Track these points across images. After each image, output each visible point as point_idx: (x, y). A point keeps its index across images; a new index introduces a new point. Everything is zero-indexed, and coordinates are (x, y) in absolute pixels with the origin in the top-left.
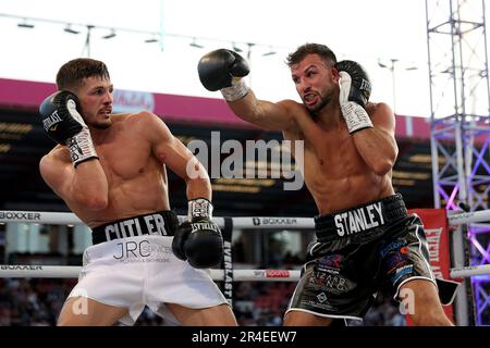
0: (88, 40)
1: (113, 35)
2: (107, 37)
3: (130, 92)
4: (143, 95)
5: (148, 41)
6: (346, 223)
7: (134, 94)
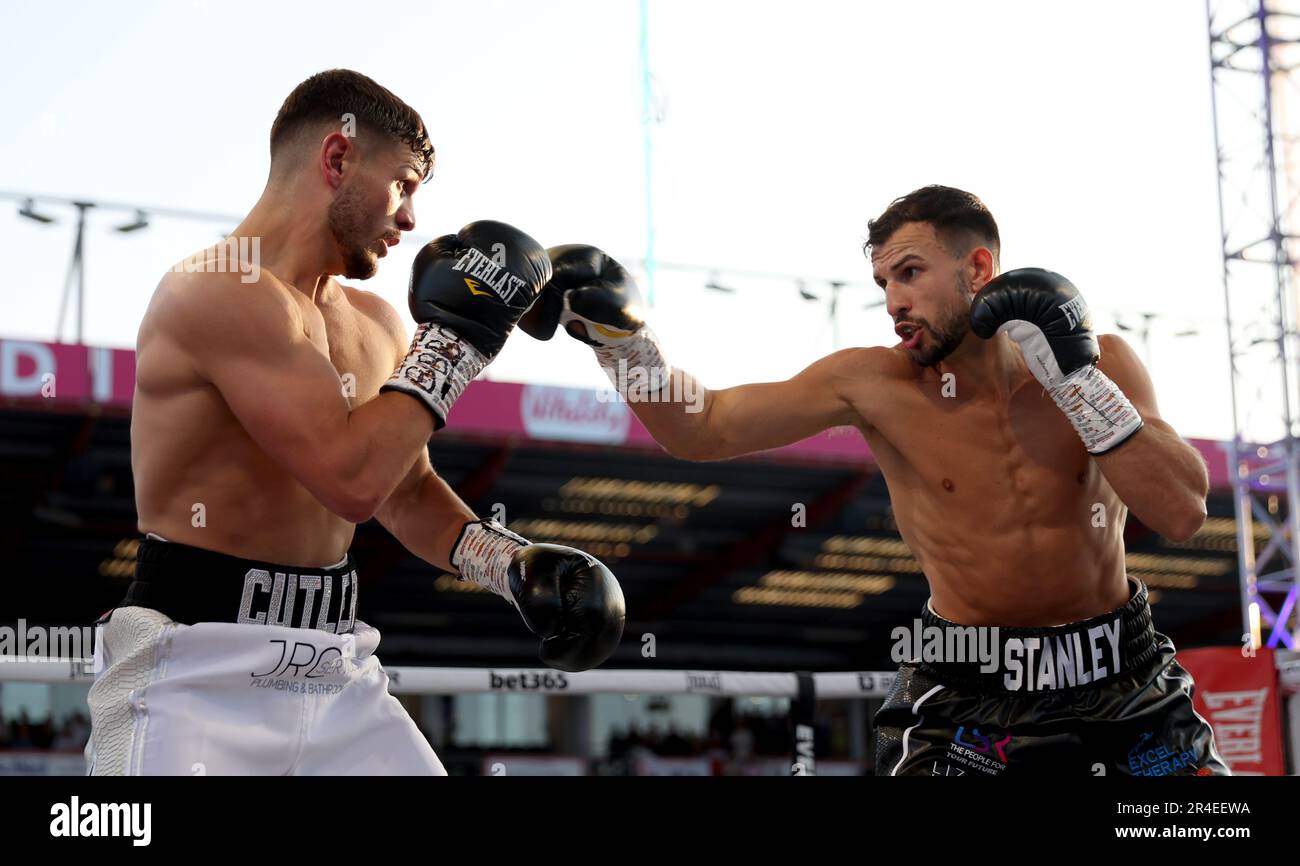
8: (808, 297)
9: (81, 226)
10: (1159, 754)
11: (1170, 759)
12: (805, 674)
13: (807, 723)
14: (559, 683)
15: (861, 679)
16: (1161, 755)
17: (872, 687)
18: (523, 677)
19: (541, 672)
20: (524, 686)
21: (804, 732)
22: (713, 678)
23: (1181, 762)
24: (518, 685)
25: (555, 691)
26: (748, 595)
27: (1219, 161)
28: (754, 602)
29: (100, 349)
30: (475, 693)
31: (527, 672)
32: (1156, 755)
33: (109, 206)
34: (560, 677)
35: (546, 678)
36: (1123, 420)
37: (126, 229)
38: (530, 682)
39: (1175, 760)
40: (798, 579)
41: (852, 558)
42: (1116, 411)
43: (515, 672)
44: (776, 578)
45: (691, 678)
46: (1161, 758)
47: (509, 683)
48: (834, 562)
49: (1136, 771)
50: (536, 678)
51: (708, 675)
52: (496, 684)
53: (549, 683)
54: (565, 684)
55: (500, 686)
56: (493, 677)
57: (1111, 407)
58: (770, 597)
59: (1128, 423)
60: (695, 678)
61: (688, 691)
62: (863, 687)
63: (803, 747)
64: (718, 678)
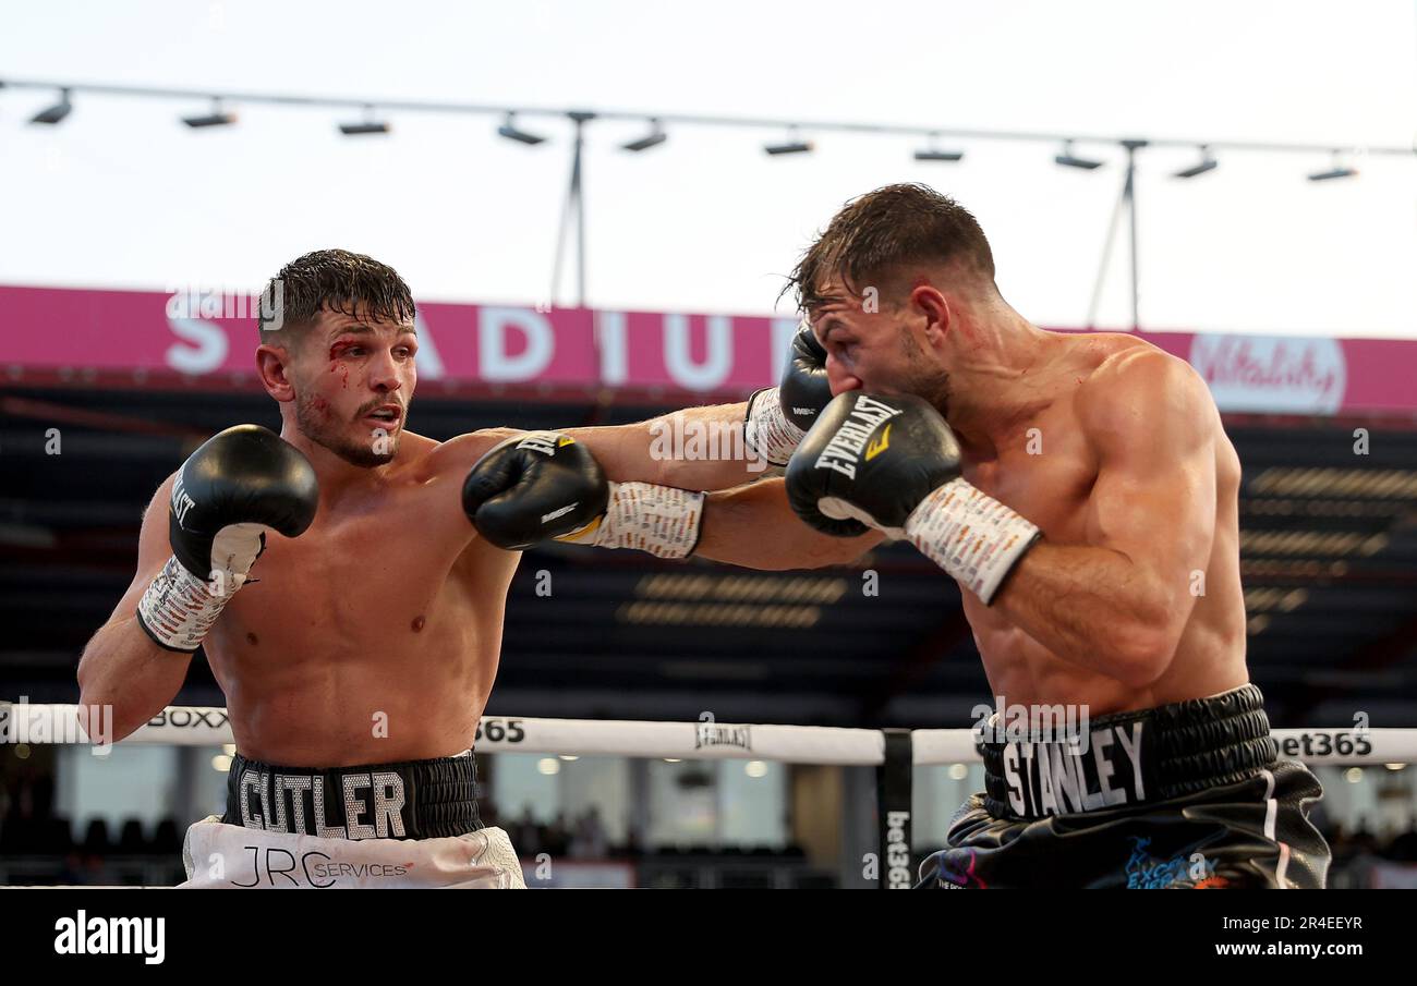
0: (1129, 188)
1: (1207, 167)
2: (1188, 174)
3: (1266, 338)
4: (1310, 348)
5: (1318, 178)
6: (1030, 774)
7: (1281, 348)
9: (579, 144)
29: (610, 312)
36: (989, 557)
37: (636, 147)
42: (974, 551)
57: (966, 548)
59: (996, 561)
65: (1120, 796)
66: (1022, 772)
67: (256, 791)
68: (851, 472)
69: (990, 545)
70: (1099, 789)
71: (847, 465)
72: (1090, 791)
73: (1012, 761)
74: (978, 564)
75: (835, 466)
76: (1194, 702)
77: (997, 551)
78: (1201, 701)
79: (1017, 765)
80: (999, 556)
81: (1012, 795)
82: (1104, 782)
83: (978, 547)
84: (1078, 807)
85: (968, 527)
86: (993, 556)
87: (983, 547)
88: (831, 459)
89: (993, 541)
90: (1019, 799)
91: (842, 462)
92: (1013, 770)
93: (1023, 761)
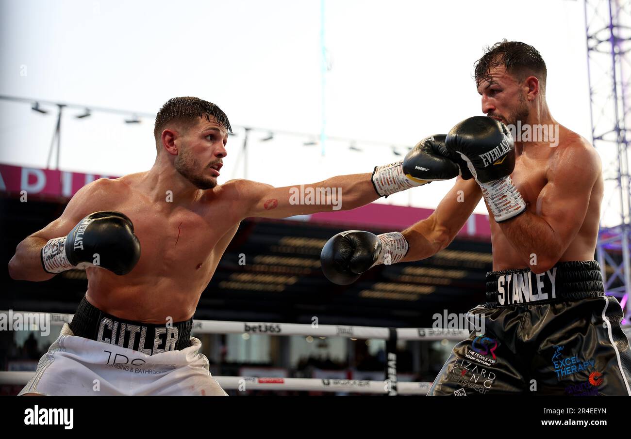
1: (271, 138)
6: (509, 288)
8: (396, 154)
9: (60, 115)
10: (573, 360)
11: (577, 364)
12: (393, 329)
13: (393, 352)
14: (277, 330)
15: (419, 332)
16: (574, 361)
17: (424, 335)
18: (260, 327)
19: (269, 324)
20: (260, 331)
21: (392, 356)
22: (349, 329)
23: (583, 367)
24: (257, 330)
25: (275, 333)
26: (366, 294)
27: (591, 94)
28: (369, 297)
29: (67, 172)
30: (237, 333)
31: (262, 324)
32: (571, 361)
33: (74, 106)
34: (278, 327)
35: (271, 327)
37: (81, 117)
38: (263, 329)
39: (580, 365)
40: (390, 287)
41: (415, 277)
43: (256, 324)
44: (380, 286)
45: (339, 329)
46: (573, 363)
47: (254, 329)
48: (407, 278)
49: (557, 369)
50: (266, 327)
51: (347, 328)
52: (247, 329)
53: (272, 329)
54: (280, 330)
55: (249, 331)
56: (246, 326)
58: (376, 295)
60: (341, 329)
61: (338, 335)
62: (420, 335)
63: (391, 364)
64: (351, 329)
65: (545, 296)
66: (505, 287)
67: (109, 328)
68: (486, 165)
69: (510, 206)
70: (537, 293)
71: (487, 163)
72: (533, 294)
73: (501, 283)
74: (502, 210)
75: (484, 160)
76: (577, 261)
77: (512, 209)
78: (580, 262)
79: (503, 284)
80: (512, 211)
81: (500, 297)
82: (540, 291)
83: (506, 204)
84: (527, 301)
85: (506, 196)
86: (509, 210)
87: (508, 205)
88: (485, 157)
89: (512, 205)
90: (502, 298)
91: (487, 161)
92: (502, 286)
93: (506, 282)
